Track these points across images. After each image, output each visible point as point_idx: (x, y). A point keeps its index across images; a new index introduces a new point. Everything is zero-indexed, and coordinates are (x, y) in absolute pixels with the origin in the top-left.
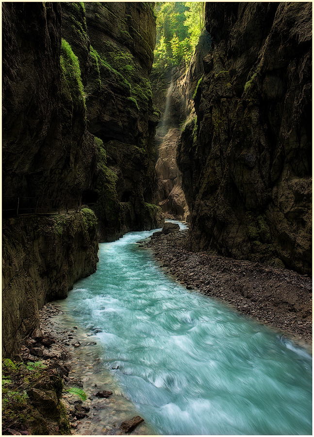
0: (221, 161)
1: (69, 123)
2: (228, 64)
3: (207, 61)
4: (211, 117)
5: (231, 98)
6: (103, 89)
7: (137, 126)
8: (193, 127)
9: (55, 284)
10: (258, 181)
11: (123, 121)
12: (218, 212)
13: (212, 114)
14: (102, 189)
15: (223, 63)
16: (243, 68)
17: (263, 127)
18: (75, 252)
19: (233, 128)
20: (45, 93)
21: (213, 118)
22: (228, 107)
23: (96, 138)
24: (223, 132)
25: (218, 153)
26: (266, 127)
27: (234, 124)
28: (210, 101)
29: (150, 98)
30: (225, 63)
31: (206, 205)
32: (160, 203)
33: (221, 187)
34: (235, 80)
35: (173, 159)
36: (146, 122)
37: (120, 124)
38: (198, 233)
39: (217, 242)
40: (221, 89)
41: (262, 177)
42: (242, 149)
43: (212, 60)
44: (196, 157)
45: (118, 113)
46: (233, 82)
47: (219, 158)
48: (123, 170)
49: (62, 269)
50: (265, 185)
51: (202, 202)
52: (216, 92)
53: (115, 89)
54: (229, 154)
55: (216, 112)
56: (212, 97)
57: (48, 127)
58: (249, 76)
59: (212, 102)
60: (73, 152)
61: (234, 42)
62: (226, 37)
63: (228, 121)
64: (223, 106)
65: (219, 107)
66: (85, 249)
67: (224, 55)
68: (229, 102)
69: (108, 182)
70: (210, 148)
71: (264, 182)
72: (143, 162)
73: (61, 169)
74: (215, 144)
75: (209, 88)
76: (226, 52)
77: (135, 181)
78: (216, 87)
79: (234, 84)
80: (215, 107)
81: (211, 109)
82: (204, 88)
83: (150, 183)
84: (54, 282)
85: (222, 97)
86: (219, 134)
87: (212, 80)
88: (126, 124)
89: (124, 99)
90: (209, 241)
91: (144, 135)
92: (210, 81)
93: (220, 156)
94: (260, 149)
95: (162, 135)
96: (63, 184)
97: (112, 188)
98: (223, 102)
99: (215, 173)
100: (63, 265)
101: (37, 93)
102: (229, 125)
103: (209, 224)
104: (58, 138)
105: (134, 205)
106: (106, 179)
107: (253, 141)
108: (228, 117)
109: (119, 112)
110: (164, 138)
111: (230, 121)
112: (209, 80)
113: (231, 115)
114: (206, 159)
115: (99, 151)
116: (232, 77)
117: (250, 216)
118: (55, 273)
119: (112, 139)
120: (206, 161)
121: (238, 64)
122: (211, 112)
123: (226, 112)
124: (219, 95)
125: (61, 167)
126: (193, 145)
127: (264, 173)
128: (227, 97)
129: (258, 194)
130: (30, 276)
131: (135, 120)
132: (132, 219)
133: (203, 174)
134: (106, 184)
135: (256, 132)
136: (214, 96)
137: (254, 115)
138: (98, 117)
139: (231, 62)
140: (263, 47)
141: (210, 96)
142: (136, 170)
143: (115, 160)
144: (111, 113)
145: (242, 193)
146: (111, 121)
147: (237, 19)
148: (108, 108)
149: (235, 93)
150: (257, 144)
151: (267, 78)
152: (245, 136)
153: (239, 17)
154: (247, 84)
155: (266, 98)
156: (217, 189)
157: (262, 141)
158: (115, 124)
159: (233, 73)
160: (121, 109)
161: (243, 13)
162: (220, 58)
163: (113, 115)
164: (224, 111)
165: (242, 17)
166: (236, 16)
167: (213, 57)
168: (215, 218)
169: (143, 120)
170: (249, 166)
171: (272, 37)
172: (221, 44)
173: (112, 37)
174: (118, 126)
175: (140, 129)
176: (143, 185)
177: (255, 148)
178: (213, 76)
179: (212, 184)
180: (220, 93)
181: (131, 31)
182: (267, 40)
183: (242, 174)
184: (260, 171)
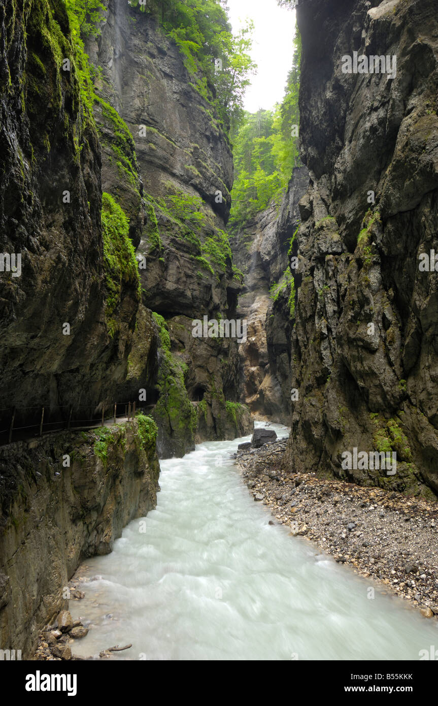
0: (330, 343)
1: (116, 299)
2: (335, 208)
3: (305, 204)
4: (312, 282)
5: (339, 254)
6: (163, 246)
7: (212, 294)
8: (289, 294)
9: (95, 532)
10: (384, 370)
11: (192, 289)
12: (329, 415)
13: (313, 277)
14: (165, 384)
15: (327, 206)
16: (354, 212)
17: (387, 294)
18: (125, 482)
19: (344, 295)
20: (81, 263)
21: (316, 284)
22: (336, 267)
23: (155, 314)
24: (329, 301)
25: (325, 331)
26: (391, 292)
27: (346, 290)
28: (310, 260)
29: (227, 255)
30: (329, 206)
31: (311, 404)
32: (248, 400)
33: (331, 379)
34: (345, 230)
35: (263, 339)
36: (224, 289)
37: (189, 293)
38: (303, 445)
39: (331, 460)
40: (325, 242)
41: (391, 364)
42: (358, 326)
43: (311, 203)
44: (295, 337)
45: (184, 279)
46: (341, 232)
47: (326, 338)
48: (195, 357)
49: (105, 509)
50: (395, 375)
51: (305, 400)
52: (319, 247)
53: (180, 246)
54: (339, 333)
55: (319, 274)
56: (313, 253)
57: (86, 308)
58: (364, 223)
59: (313, 260)
60: (123, 338)
61: (340, 177)
62: (329, 170)
63: (338, 286)
64: (328, 265)
65: (323, 267)
66: (139, 474)
67: (327, 195)
68: (336, 260)
69: (173, 373)
70: (314, 324)
71: (394, 371)
72: (222, 344)
73: (106, 363)
74: (320, 318)
75: (308, 241)
76: (330, 190)
77: (211, 371)
78: (318, 239)
79: (344, 234)
80: (318, 268)
81: (312, 270)
82: (302, 242)
83: (231, 373)
84: (93, 531)
85: (327, 253)
86: (325, 305)
87: (312, 230)
88: (196, 293)
89: (192, 259)
90: (320, 457)
91: (222, 307)
92: (310, 231)
93: (328, 336)
94: (386, 324)
95: (247, 305)
96: (109, 382)
97: (179, 382)
98: (328, 261)
99: (322, 359)
100: (107, 502)
101: (70, 265)
102: (338, 291)
103: (317, 432)
104: (100, 320)
105: (210, 405)
106: (171, 370)
107: (373, 314)
108: (336, 281)
109: (187, 277)
110: (250, 309)
111: (339, 286)
112: (307, 230)
113: (341, 278)
114: (308, 339)
115: (160, 331)
116: (339, 225)
117: (376, 421)
118: (94, 516)
119: (178, 314)
120: (308, 343)
121: (349, 208)
122: (312, 274)
123: (334, 275)
124: (322, 251)
125: (105, 359)
126: (291, 318)
127: (393, 358)
128: (334, 253)
129: (386, 388)
130: (55, 524)
131: (208, 288)
132: (209, 425)
133: (305, 362)
134: (171, 377)
135: (377, 300)
136: (315, 252)
137: (374, 276)
138: (158, 284)
139: (337, 205)
140: (381, 182)
141: (310, 253)
142: (212, 356)
143: (183, 343)
144: (174, 279)
145: (363, 388)
146: (176, 289)
147: (344, 145)
148: (171, 272)
149: (344, 247)
150: (380, 318)
151: (389, 225)
152: (362, 307)
153: (347, 143)
154: (363, 236)
155: (389, 252)
156: (325, 382)
157: (386, 312)
158: (182, 294)
159: (341, 220)
160: (190, 272)
161: (351, 137)
162: (323, 200)
163: (178, 281)
164: (331, 273)
165: (350, 142)
166: (343, 141)
167: (311, 198)
168: (325, 424)
169: (218, 286)
170: (370, 350)
171: (395, 169)
172: (324, 180)
173: (173, 175)
174: (185, 296)
175: (216, 300)
176: (222, 376)
177: (377, 322)
178: (314, 225)
179: (318, 375)
180: (324, 249)
181: (198, 165)
182: (387, 172)
183: (361, 360)
184: (387, 356)
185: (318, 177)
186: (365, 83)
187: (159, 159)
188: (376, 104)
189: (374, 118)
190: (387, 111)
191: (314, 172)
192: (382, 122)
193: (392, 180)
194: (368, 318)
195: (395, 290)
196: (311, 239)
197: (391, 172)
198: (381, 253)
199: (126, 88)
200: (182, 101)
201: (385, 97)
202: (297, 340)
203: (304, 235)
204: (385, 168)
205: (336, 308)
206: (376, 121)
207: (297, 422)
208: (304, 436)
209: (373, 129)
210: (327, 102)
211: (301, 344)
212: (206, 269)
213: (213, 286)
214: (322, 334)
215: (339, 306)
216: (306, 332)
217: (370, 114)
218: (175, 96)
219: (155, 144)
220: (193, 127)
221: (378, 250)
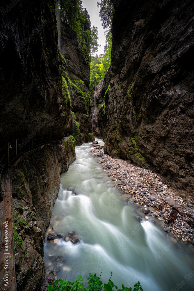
0: (117, 120)
2: (120, 84)
5: (121, 96)
8: (103, 108)
10: (132, 126)
12: (117, 137)
15: (118, 83)
16: (126, 85)
21: (114, 104)
24: (118, 109)
25: (116, 117)
26: (135, 107)
29: (89, 97)
31: (112, 134)
33: (118, 128)
37: (80, 107)
40: (117, 93)
42: (126, 115)
43: (114, 82)
45: (79, 103)
48: (81, 123)
49: (66, 159)
50: (134, 127)
53: (77, 94)
55: (115, 102)
59: (114, 98)
61: (123, 75)
62: (120, 73)
65: (117, 100)
66: (72, 151)
68: (120, 98)
70: (113, 115)
72: (87, 120)
76: (119, 79)
77: (85, 126)
79: (123, 91)
80: (115, 100)
82: (110, 93)
88: (81, 107)
89: (80, 98)
90: (113, 146)
92: (113, 90)
94: (133, 115)
95: (93, 110)
98: (118, 98)
99: (115, 123)
103: (113, 141)
106: (76, 126)
107: (130, 112)
111: (121, 105)
113: (121, 103)
114: (111, 119)
116: (121, 89)
117: (128, 138)
119: (77, 112)
121: (124, 84)
122: (113, 102)
126: (104, 114)
127: (134, 124)
128: (120, 96)
129: (132, 131)
131: (84, 105)
133: (110, 124)
134: (76, 128)
140: (135, 76)
141: (113, 96)
142: (85, 122)
143: (78, 119)
144: (76, 103)
145: (126, 131)
146: (77, 105)
147: (124, 65)
148: (75, 101)
149: (123, 95)
150: (132, 113)
151: (136, 88)
152: (127, 110)
153: (125, 65)
154: (129, 91)
155: (135, 96)
156: (116, 129)
157: (133, 112)
158: (78, 107)
159: (122, 87)
160: (80, 101)
161: (127, 63)
162: (117, 81)
163: (77, 103)
164: (119, 101)
165: (126, 64)
166: (124, 64)
167: (114, 81)
168: (116, 139)
169: (87, 105)
170: (128, 121)
171: (140, 72)
172: (117, 76)
173: (75, 74)
174: (79, 107)
175: (86, 109)
176: (88, 127)
177: (131, 114)
178: (114, 88)
179: (114, 127)
180: (117, 95)
181: (81, 72)
182: (137, 73)
183: (126, 124)
184: (132, 123)
185: (116, 75)
186: (132, 46)
187: (71, 69)
188: (135, 53)
189: (134, 57)
190: (138, 55)
191: (115, 73)
192: (136, 58)
193: (139, 75)
194: (129, 114)
195: (136, 106)
196: (113, 92)
197: (138, 73)
198: (133, 96)
199: (62, 47)
200: (77, 52)
201: (138, 51)
202: (108, 119)
203: (111, 91)
204: (136, 72)
205: (119, 111)
206: (135, 58)
207: (108, 139)
208: (109, 142)
209: (134, 60)
210: (120, 52)
211: (109, 120)
212: (84, 101)
213: (86, 105)
214: (115, 117)
215: (120, 110)
216: (111, 117)
217: (133, 56)
218: (75, 51)
219: (70, 65)
220: (80, 60)
221: (132, 95)
